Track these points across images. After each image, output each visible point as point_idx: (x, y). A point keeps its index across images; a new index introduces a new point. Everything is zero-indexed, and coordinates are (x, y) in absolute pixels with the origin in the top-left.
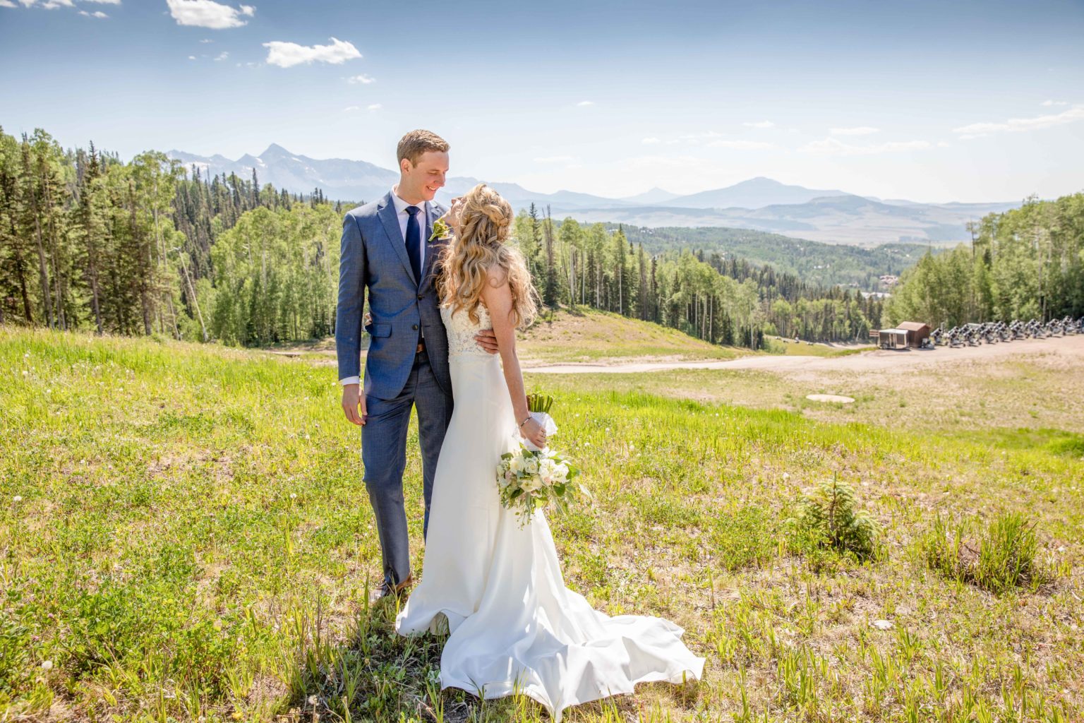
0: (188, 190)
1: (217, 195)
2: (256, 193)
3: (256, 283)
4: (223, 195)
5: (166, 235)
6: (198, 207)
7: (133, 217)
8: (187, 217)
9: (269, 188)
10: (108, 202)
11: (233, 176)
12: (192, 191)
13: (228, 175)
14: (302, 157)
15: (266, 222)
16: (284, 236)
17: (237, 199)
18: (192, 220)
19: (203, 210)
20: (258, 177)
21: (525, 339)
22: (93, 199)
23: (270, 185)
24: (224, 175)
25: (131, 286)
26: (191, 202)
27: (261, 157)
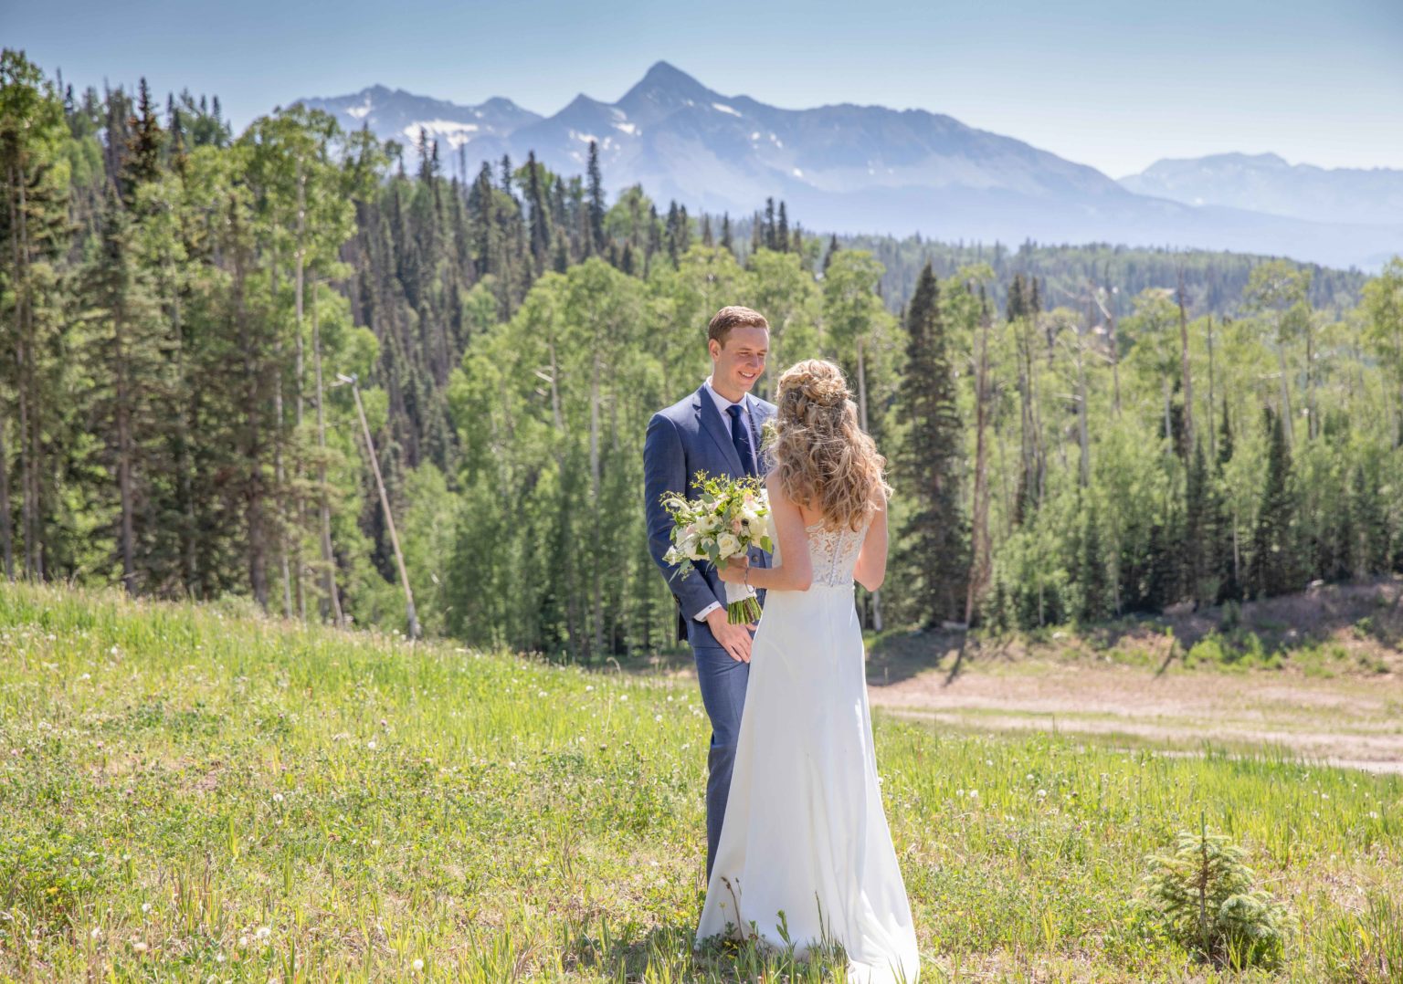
0: (404, 208)
1: (485, 220)
2: (596, 213)
3: (569, 481)
4: (500, 219)
5: (329, 338)
6: (428, 257)
7: (237, 293)
8: (397, 285)
9: (633, 198)
10: (178, 249)
11: (532, 167)
12: (416, 210)
13: (518, 163)
14: (743, 102)
15: (604, 302)
16: (651, 340)
17: (540, 232)
18: (411, 295)
19: (443, 264)
20: (603, 166)
21: (1383, 671)
22: (136, 240)
23: (638, 190)
24: (506, 162)
25: (220, 482)
26: (410, 244)
27: (625, 103)
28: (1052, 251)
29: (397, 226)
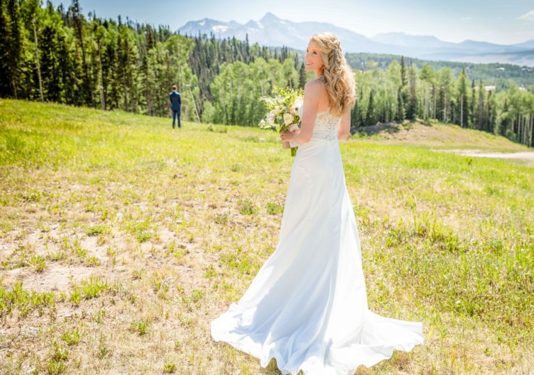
0: (208, 48)
1: (224, 51)
2: (248, 48)
4: (228, 50)
5: (187, 77)
6: (212, 58)
7: (168, 70)
8: (206, 64)
9: (256, 45)
10: (156, 62)
11: (234, 39)
12: (210, 49)
13: (231, 38)
14: (287, 21)
15: (240, 69)
16: (251, 77)
17: (236, 53)
18: (209, 66)
19: (216, 60)
20: (249, 39)
21: (388, 139)
24: (229, 38)
26: (209, 56)
27: (261, 21)
28: (352, 54)
29: (206, 52)
